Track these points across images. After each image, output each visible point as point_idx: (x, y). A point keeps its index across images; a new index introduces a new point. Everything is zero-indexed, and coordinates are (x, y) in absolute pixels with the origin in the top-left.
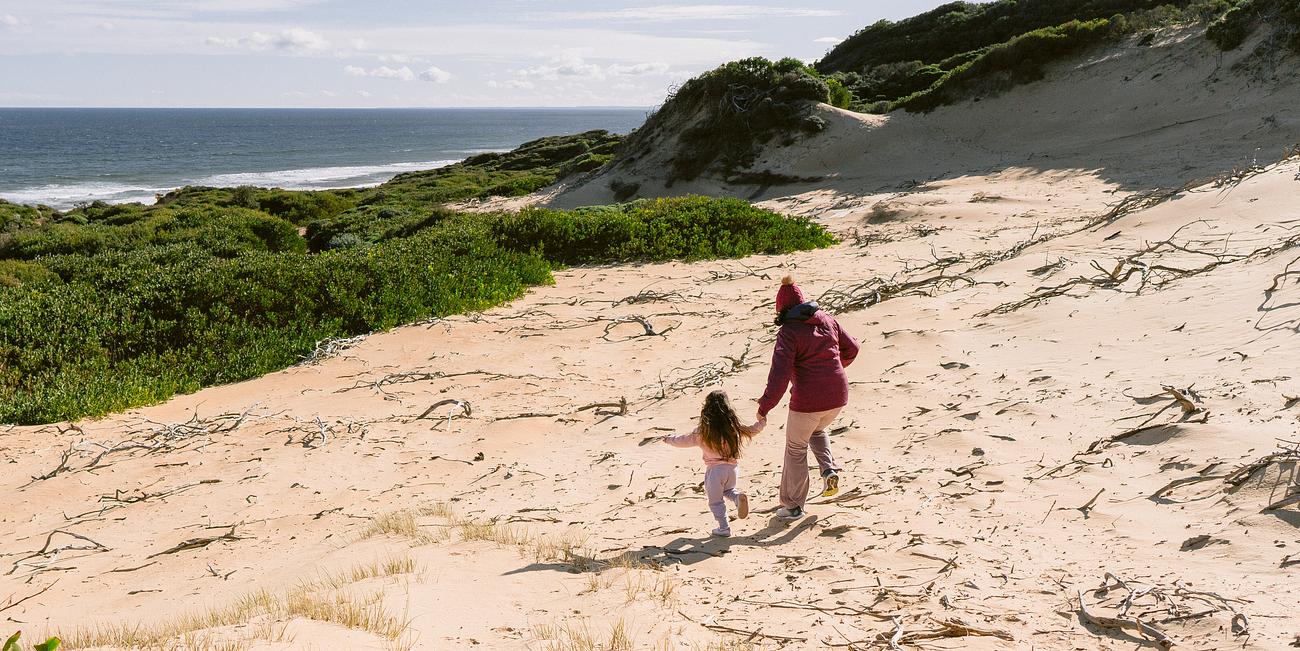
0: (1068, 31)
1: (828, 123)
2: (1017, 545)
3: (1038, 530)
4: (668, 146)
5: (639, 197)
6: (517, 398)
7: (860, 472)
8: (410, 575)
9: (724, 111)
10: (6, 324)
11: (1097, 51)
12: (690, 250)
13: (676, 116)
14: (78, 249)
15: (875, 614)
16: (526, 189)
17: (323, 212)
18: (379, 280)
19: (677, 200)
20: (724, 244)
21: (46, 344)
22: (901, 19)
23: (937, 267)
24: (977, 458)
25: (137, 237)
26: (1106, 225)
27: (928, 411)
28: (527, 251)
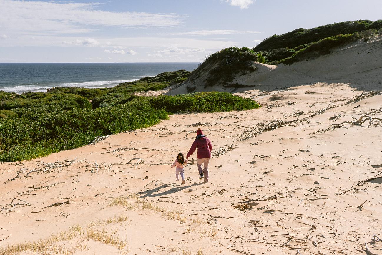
0: (338, 38)
1: (257, 68)
2: (336, 221)
3: (343, 215)
4: (205, 75)
5: (196, 91)
6: (158, 157)
7: (275, 188)
8: (126, 222)
9: (223, 64)
10: (2, 130)
11: (349, 44)
12: (212, 108)
13: (208, 66)
14: (24, 106)
15: (289, 246)
16: (160, 88)
17: (97, 95)
18: (114, 118)
19: (208, 93)
20: (224, 107)
21: (13, 136)
22: (282, 34)
23: (295, 116)
24: (316, 185)
25: (41, 103)
26: (354, 103)
27: (297, 167)
28: (160, 109)
